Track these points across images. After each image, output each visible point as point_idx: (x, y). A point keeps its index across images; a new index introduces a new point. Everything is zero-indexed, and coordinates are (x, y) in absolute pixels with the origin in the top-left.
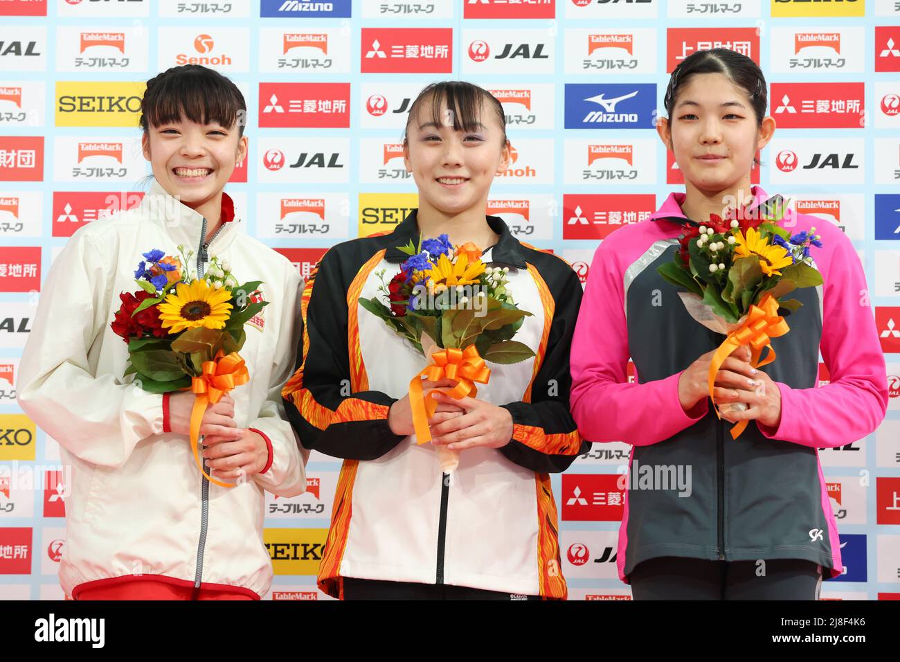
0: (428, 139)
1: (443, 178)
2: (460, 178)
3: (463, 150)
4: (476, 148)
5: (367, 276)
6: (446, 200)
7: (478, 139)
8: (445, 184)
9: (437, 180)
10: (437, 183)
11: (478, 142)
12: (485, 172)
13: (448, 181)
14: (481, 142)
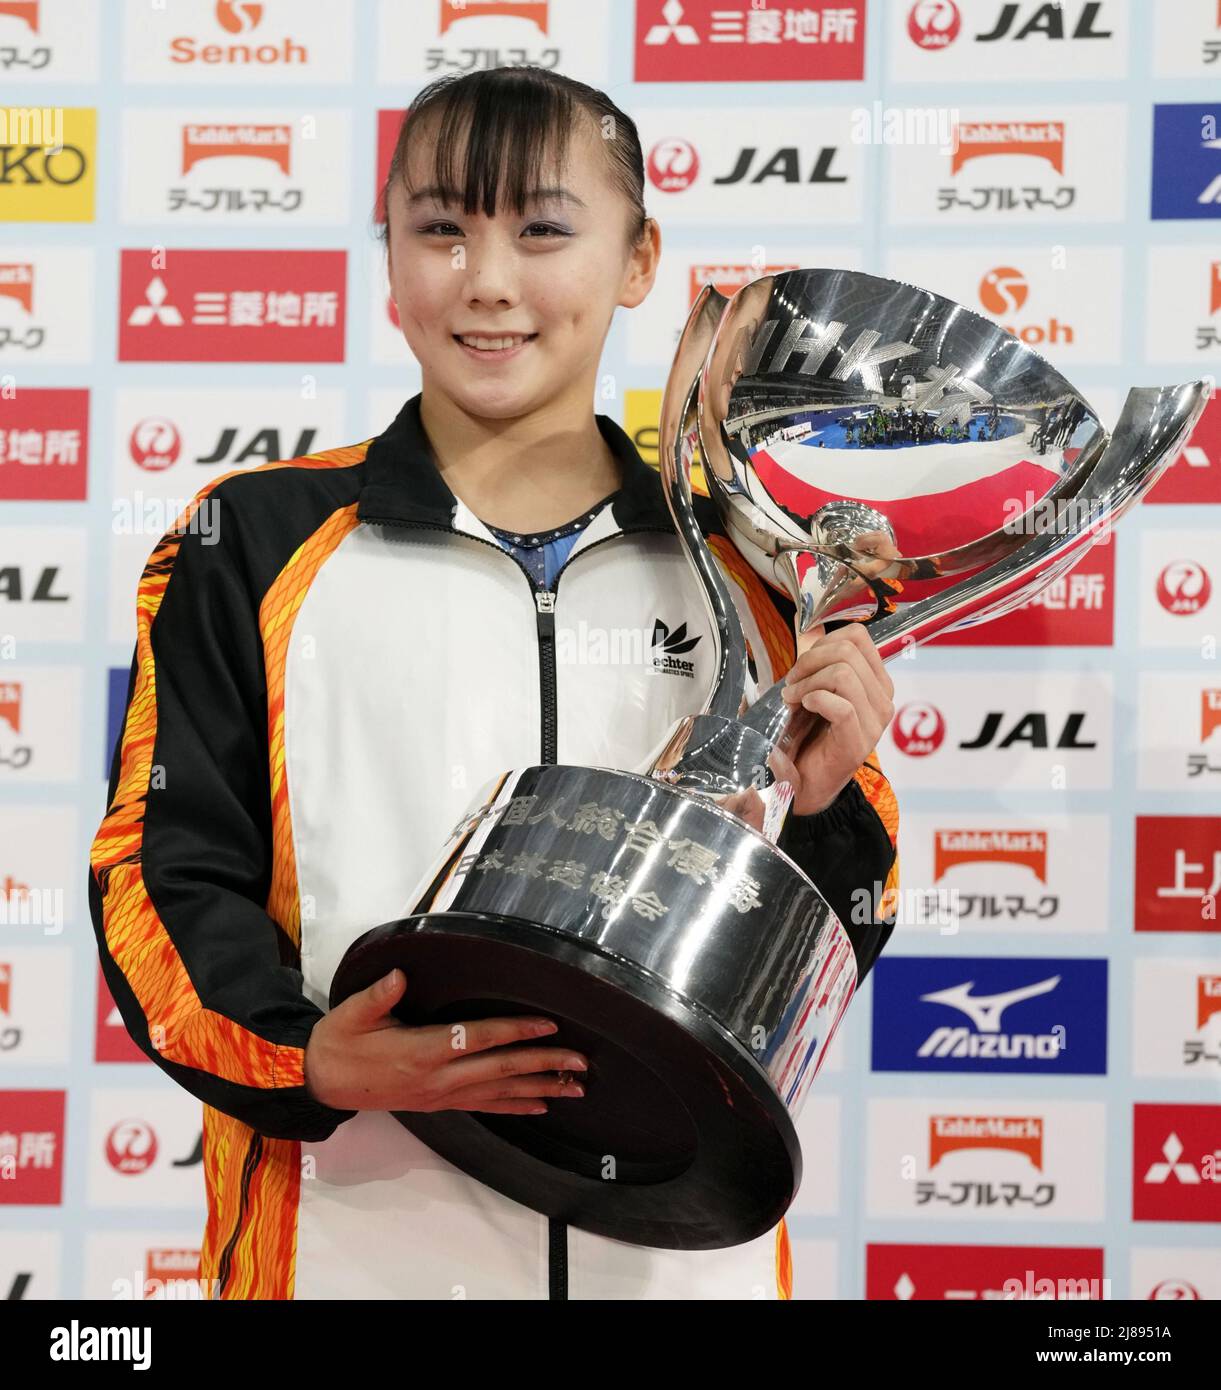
0: (429, 229)
1: (469, 334)
2: (513, 335)
3: (517, 260)
4: (550, 255)
5: (314, 575)
6: (479, 389)
7: (556, 230)
8: (475, 348)
9: (458, 338)
10: (456, 346)
11: (558, 240)
12: (576, 319)
13: (482, 344)
14: (563, 239)
